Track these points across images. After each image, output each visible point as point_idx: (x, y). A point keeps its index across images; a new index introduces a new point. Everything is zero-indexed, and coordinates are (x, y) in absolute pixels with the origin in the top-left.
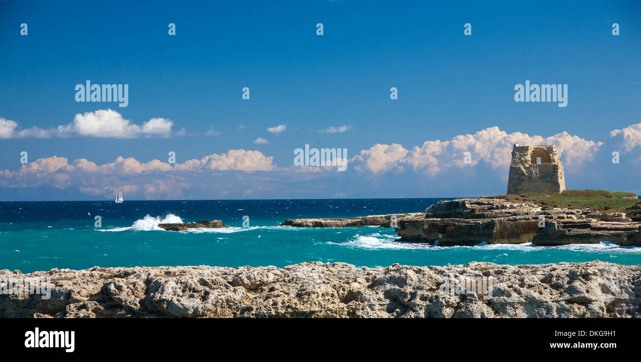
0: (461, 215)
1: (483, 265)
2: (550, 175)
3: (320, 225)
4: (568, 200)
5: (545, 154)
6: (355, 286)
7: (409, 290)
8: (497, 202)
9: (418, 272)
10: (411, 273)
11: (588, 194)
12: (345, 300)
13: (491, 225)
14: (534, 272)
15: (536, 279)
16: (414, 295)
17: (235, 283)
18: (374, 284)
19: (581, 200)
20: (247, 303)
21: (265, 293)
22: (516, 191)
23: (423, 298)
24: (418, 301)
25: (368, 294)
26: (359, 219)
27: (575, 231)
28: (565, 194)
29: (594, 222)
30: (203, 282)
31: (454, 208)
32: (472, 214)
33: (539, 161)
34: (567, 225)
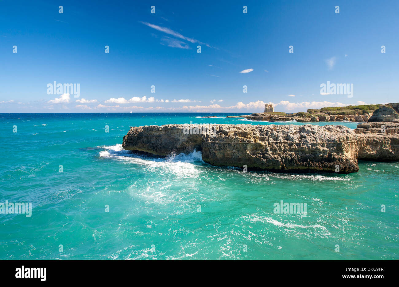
0: (256, 116)
1: (275, 125)
2: (271, 109)
3: (233, 117)
4: (274, 113)
5: (271, 106)
6: (254, 128)
7: (263, 129)
8: (262, 114)
9: (264, 126)
10: (263, 126)
11: (278, 113)
12: (252, 130)
13: (262, 118)
14: (283, 126)
15: (283, 127)
16: (264, 130)
17: (234, 127)
18: (257, 128)
19: (277, 114)
20: (236, 131)
21: (239, 129)
22: (266, 112)
23: (265, 130)
24: (264, 131)
25: (256, 129)
26: (239, 116)
27: (276, 119)
28: (274, 112)
29: (279, 117)
30: (229, 127)
31: (255, 115)
32: (258, 116)
33: (270, 107)
34: (275, 118)
